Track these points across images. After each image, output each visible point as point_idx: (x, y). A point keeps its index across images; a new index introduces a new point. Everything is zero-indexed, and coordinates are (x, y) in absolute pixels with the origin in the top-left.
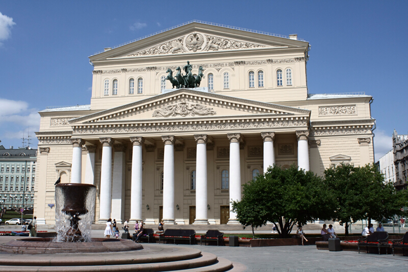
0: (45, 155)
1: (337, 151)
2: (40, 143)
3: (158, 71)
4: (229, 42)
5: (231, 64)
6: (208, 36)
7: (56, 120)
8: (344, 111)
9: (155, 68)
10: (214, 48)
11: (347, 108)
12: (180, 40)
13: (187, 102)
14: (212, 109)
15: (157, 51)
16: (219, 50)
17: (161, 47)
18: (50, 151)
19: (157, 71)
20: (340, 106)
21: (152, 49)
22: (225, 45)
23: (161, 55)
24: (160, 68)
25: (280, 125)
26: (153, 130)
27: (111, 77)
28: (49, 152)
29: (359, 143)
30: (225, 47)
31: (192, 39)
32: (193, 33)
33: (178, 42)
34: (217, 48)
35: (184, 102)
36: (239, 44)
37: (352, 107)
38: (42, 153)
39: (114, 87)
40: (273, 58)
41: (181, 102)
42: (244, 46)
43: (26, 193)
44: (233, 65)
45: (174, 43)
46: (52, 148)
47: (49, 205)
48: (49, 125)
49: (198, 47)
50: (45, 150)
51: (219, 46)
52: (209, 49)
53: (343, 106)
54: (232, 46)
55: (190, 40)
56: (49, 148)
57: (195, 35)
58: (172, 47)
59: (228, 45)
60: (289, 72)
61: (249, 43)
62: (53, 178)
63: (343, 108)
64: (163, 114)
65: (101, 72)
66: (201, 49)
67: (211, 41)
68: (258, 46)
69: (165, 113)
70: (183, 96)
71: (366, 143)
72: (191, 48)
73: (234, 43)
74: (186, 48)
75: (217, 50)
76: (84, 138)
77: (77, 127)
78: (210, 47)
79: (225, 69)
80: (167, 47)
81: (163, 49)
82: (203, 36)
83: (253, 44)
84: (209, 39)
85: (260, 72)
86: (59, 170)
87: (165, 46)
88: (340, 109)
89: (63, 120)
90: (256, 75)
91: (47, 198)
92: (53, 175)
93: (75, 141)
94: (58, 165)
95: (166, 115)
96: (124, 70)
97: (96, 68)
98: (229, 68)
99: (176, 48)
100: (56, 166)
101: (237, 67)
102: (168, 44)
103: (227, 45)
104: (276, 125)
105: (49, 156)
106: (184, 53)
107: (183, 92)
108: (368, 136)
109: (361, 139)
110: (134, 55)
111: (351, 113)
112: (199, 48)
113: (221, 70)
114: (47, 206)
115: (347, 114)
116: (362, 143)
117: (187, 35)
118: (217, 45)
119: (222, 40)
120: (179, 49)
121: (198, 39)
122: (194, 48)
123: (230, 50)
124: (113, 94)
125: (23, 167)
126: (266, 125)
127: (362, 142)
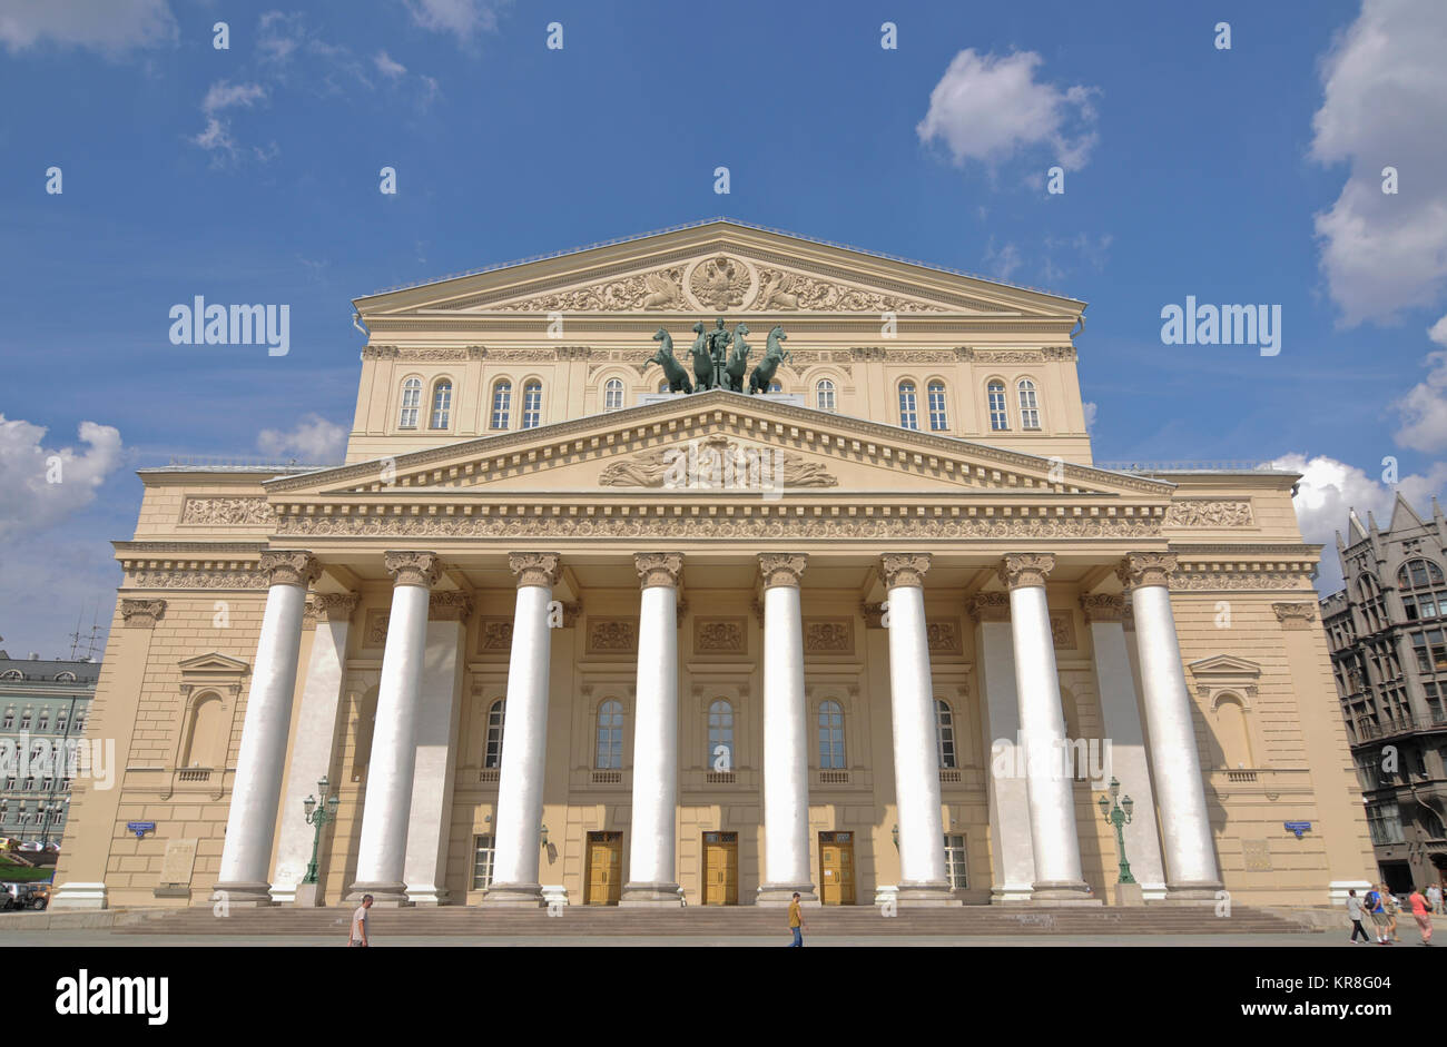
0: (145, 626)
1: (1212, 644)
2: (130, 582)
3: (594, 364)
4: (832, 290)
5: (840, 357)
6: (763, 267)
7: (205, 504)
8: (1215, 517)
9: (585, 353)
10: (781, 304)
11: (1222, 505)
12: (673, 275)
13: (730, 440)
14: (823, 467)
15: (593, 300)
16: (800, 312)
17: (609, 290)
18: (167, 615)
19: (591, 362)
20: (1201, 500)
21: (576, 295)
22: (820, 297)
23: (607, 312)
24: (603, 355)
25: (1067, 531)
26: (603, 530)
27: (430, 372)
28: (160, 616)
29: (1280, 619)
30: (821, 304)
31: (712, 274)
32: (716, 255)
33: (667, 280)
34: (794, 305)
35: (718, 436)
36: (863, 298)
37: (1239, 506)
38: (134, 618)
39: (436, 405)
40: (977, 347)
41: (706, 439)
42: (881, 305)
43: (58, 797)
44: (847, 360)
45: (653, 283)
46: (176, 604)
47: (131, 827)
48: (175, 519)
49: (731, 297)
50: (145, 611)
51: (801, 301)
52: (769, 306)
53: (1211, 500)
54: (841, 302)
55: (707, 274)
56: (164, 604)
57: (722, 263)
58: (646, 293)
59: (831, 298)
60: (1027, 391)
61: (897, 298)
62: (166, 716)
63: (1212, 506)
64: (643, 477)
65: (394, 352)
66: (740, 304)
67: (773, 284)
68: (926, 307)
69: (650, 474)
70: (718, 417)
71: (1302, 621)
72: (708, 301)
73: (847, 295)
74: (693, 300)
75: (796, 310)
76: (318, 549)
77: (295, 510)
78: (772, 300)
79: (820, 371)
80: (630, 292)
81: (615, 296)
82: (747, 265)
83: (908, 302)
84: (768, 277)
85: (936, 384)
86: (192, 688)
87: (622, 287)
88: (1203, 508)
89: (233, 505)
90: (921, 394)
91: (127, 798)
92: (165, 706)
93: (282, 560)
94: (191, 668)
95: (652, 479)
96: (479, 352)
97: (378, 338)
98: (834, 366)
99: (659, 295)
100: (185, 673)
101: (859, 367)
102: (630, 284)
103: (827, 299)
104: (1056, 530)
105: (157, 632)
106: (686, 312)
107: (718, 401)
108: (1306, 599)
109: (1286, 606)
110: (515, 308)
111: (1239, 524)
112: (735, 301)
113: (807, 371)
114: (122, 828)
115: (1224, 524)
116: (1288, 621)
117: (695, 261)
118: (795, 297)
119: (810, 283)
120: (670, 300)
121: (730, 273)
122: (718, 299)
123: (834, 312)
124: (433, 426)
125: (63, 714)
126: (1017, 530)
127: (1288, 616)
